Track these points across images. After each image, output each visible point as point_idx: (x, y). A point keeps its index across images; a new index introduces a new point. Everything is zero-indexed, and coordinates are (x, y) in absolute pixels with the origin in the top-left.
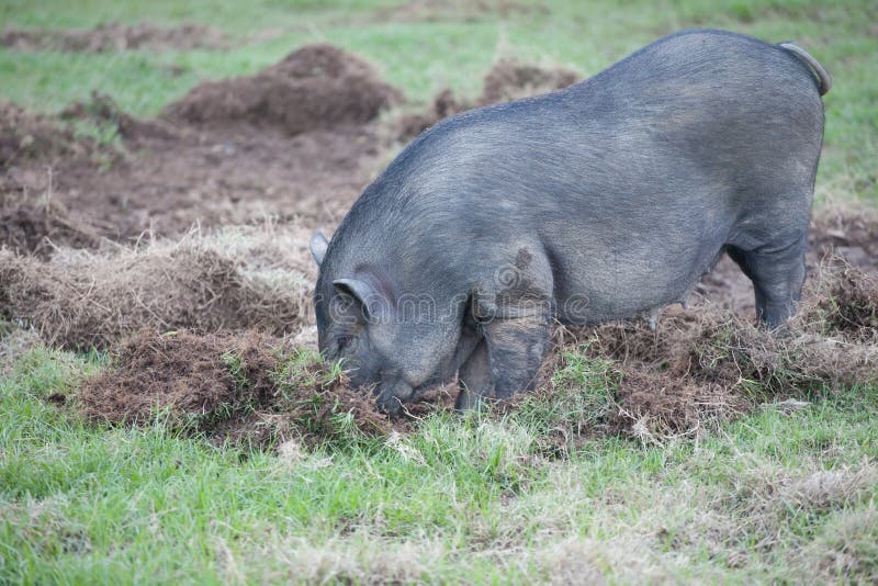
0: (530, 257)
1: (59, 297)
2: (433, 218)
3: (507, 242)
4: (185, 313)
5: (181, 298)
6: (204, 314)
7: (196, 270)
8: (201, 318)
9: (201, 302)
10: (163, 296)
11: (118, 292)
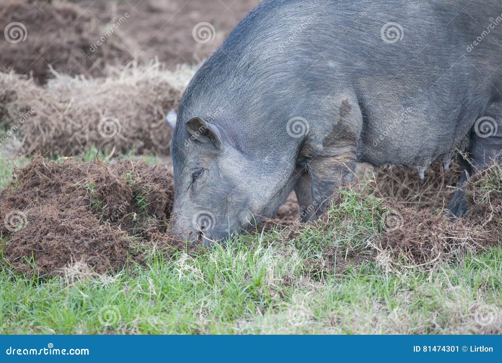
0: (349, 107)
1: (40, 114)
2: (275, 78)
3: (333, 94)
4: (140, 130)
5: (138, 118)
6: (157, 131)
7: (151, 97)
8: (154, 134)
9: (154, 121)
10: (124, 116)
11: (88, 113)
